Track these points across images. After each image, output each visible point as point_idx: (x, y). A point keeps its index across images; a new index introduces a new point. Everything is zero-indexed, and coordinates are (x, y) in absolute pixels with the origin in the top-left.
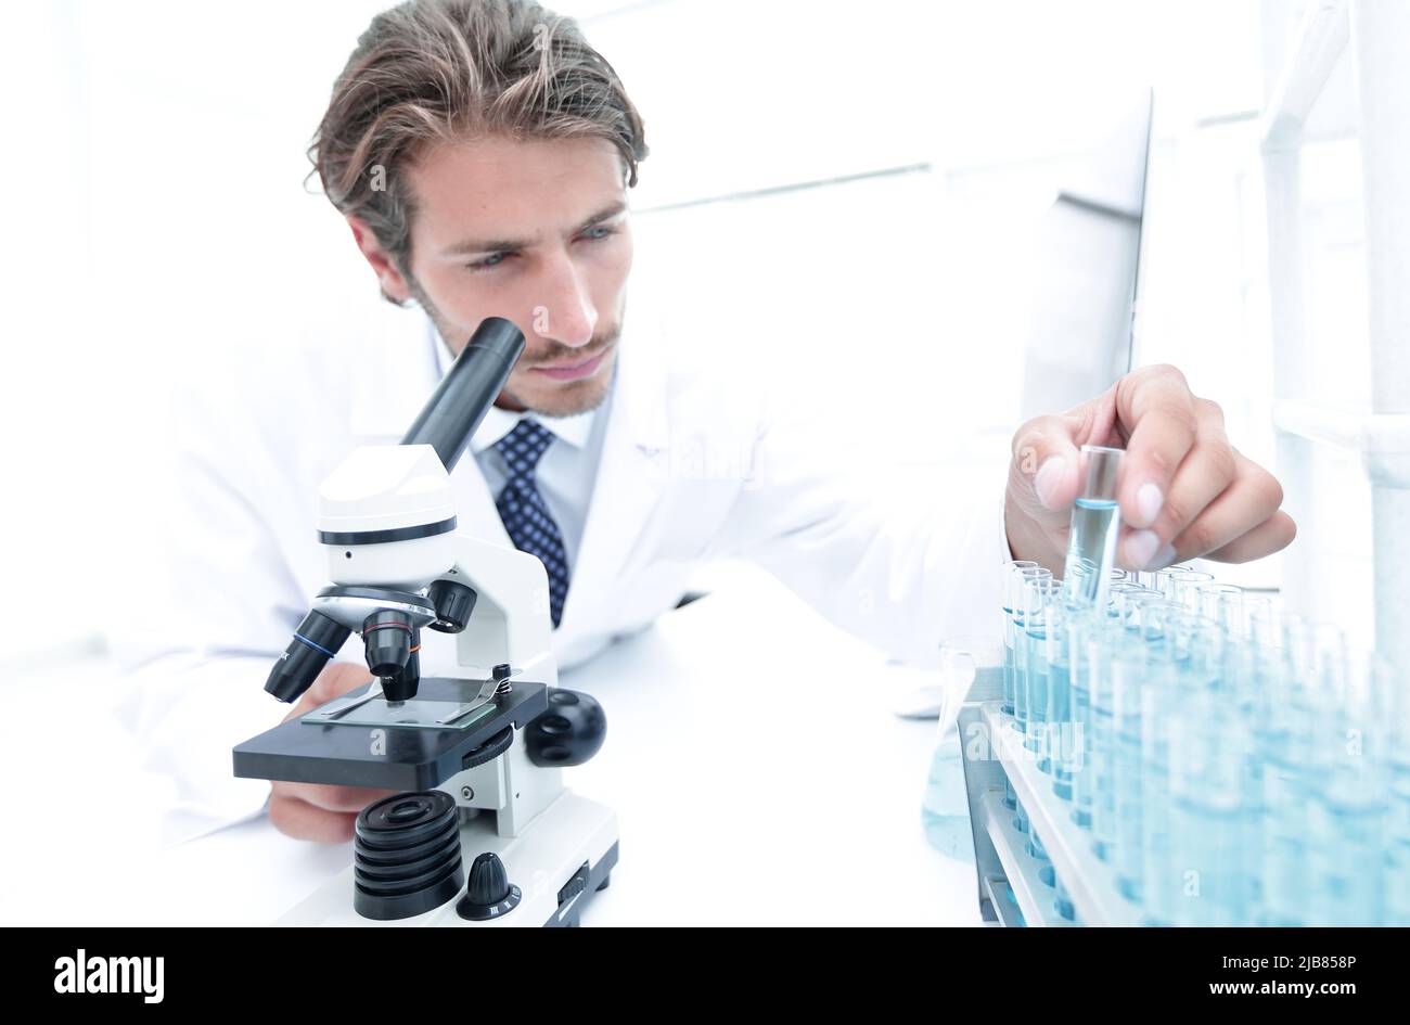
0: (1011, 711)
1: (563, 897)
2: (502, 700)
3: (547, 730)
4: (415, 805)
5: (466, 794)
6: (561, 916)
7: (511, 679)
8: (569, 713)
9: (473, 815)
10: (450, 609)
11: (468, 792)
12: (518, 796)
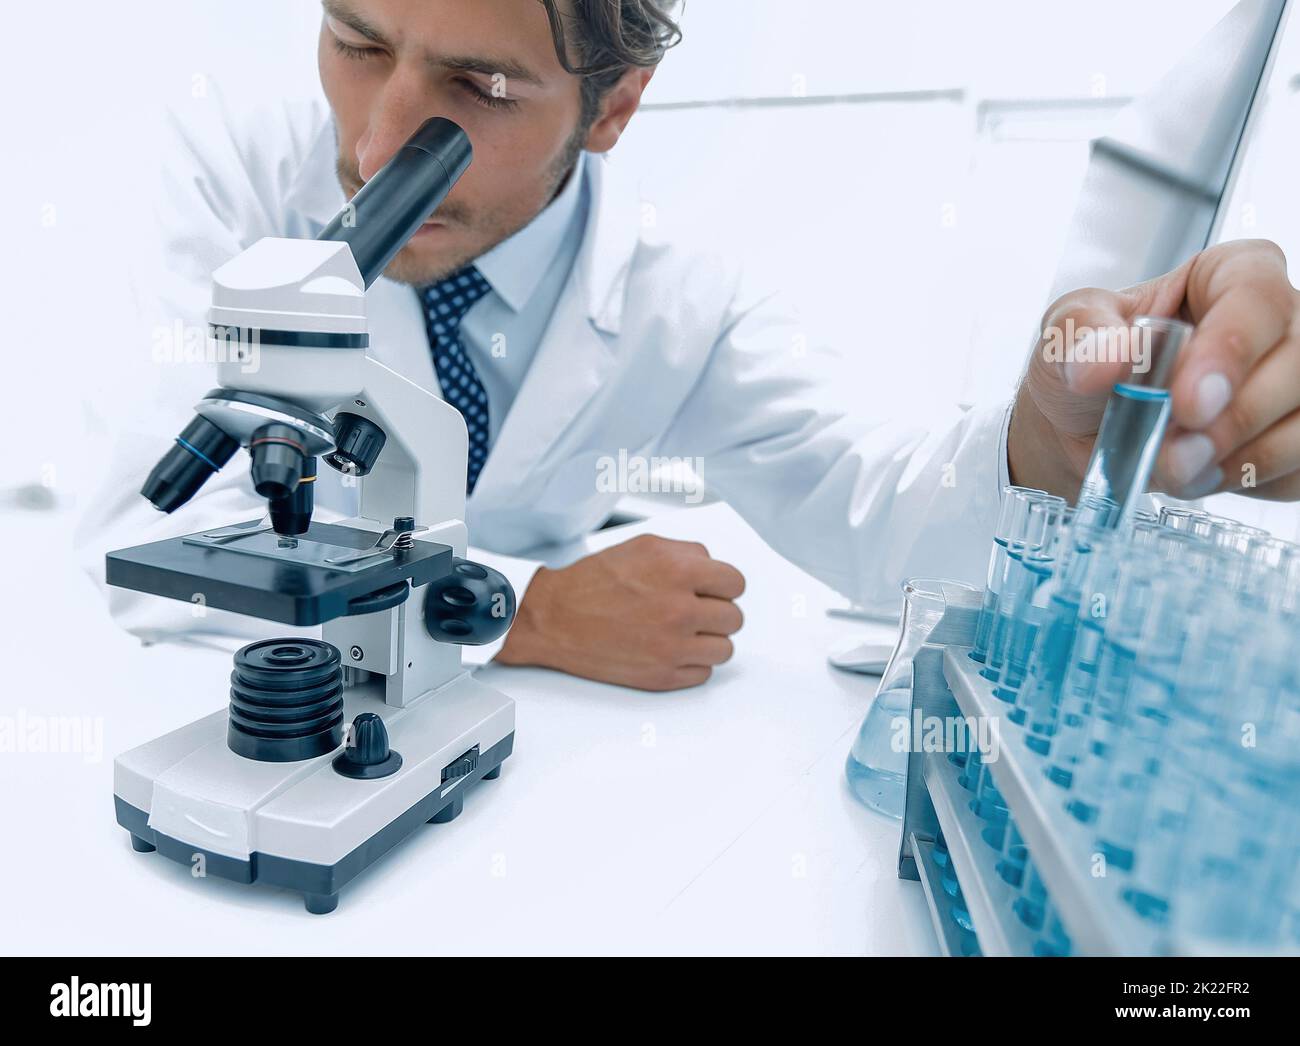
0: (980, 659)
1: (447, 775)
2: (401, 554)
3: (448, 599)
4: (299, 651)
5: (355, 654)
6: (444, 793)
7: (415, 535)
8: (476, 586)
9: (362, 679)
10: (354, 445)
11: (358, 652)
12: (410, 665)
